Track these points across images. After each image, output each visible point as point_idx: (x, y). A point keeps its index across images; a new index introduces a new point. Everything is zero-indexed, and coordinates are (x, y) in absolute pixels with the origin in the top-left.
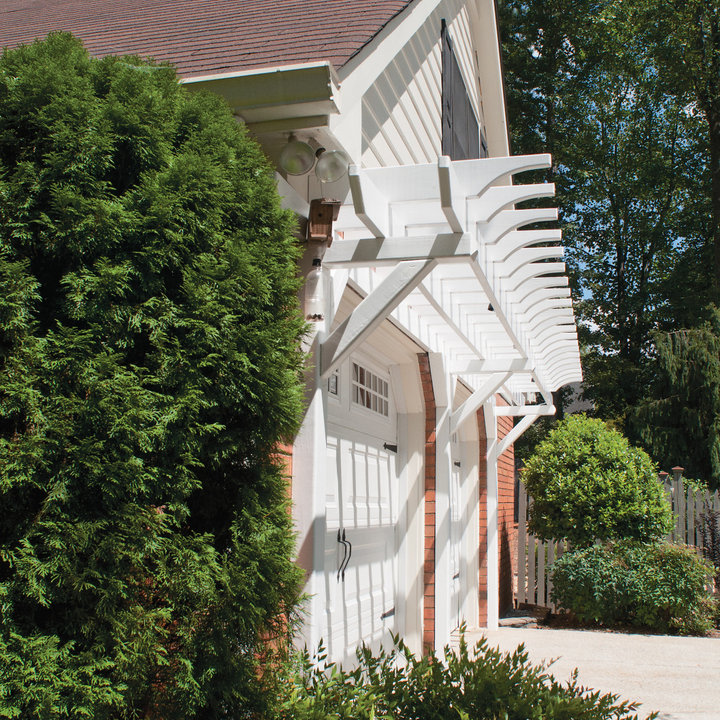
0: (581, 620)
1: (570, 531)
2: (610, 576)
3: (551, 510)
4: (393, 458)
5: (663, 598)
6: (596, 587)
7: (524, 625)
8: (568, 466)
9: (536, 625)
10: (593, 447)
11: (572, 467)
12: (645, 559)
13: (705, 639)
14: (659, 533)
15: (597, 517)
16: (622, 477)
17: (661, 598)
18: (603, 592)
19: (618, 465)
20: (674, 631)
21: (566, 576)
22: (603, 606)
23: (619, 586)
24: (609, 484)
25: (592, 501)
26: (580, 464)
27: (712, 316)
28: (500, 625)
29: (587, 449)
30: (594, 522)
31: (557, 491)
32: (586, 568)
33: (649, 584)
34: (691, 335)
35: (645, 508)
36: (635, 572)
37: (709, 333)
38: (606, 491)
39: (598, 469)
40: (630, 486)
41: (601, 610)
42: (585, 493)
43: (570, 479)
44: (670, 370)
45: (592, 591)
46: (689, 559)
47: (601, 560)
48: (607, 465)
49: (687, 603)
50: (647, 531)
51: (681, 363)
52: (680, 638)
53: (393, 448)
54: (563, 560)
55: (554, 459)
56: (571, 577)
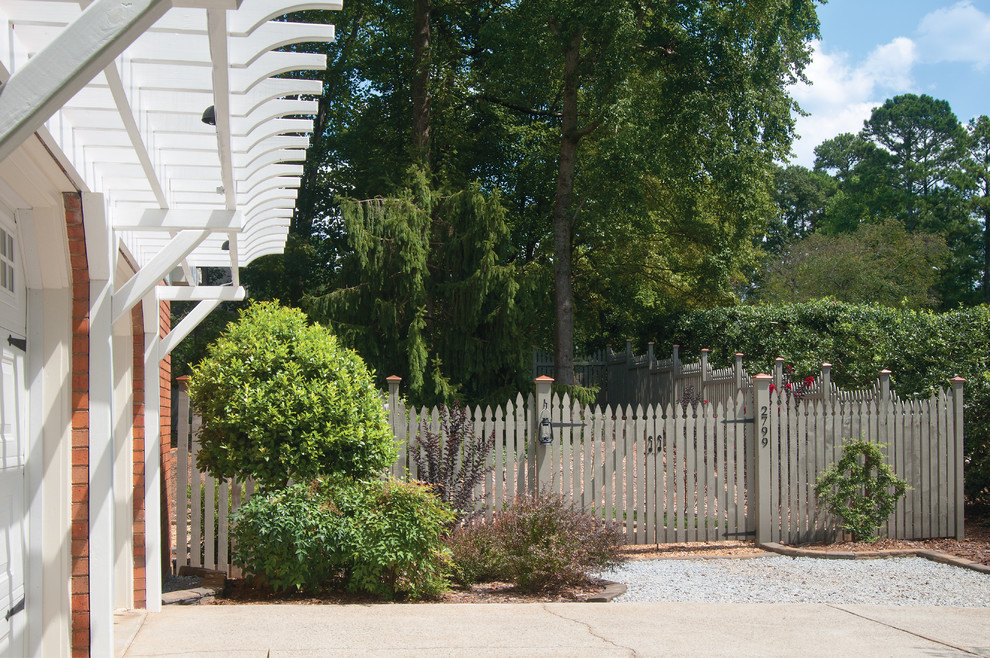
0: (276, 588)
1: (261, 466)
2: (317, 526)
3: (233, 436)
4: (20, 361)
5: (387, 553)
6: (298, 542)
7: (196, 601)
8: (256, 375)
9: (212, 599)
10: (291, 347)
11: (263, 376)
12: (362, 502)
13: (442, 605)
14: (379, 466)
15: (297, 445)
16: (332, 387)
17: (387, 554)
18: (307, 549)
19: (325, 372)
20: (401, 597)
21: (255, 528)
22: (306, 567)
23: (329, 540)
24: (315, 398)
25: (291, 423)
26: (274, 372)
27: (415, 181)
28: (164, 603)
29: (283, 350)
30: (294, 453)
31: (242, 410)
32: (284, 516)
33: (369, 535)
34: (388, 205)
35: (361, 432)
36: (350, 519)
37: (409, 204)
38: (310, 409)
39: (299, 378)
40: (343, 402)
41: (304, 573)
42: (282, 413)
43: (260, 392)
44: (360, 250)
45: (292, 548)
46: (421, 500)
47: (304, 505)
48: (311, 373)
49: (419, 559)
50: (364, 463)
51: (375, 242)
52: (410, 605)
53: (20, 344)
54: (251, 507)
55: (236, 363)
56: (263, 530)
